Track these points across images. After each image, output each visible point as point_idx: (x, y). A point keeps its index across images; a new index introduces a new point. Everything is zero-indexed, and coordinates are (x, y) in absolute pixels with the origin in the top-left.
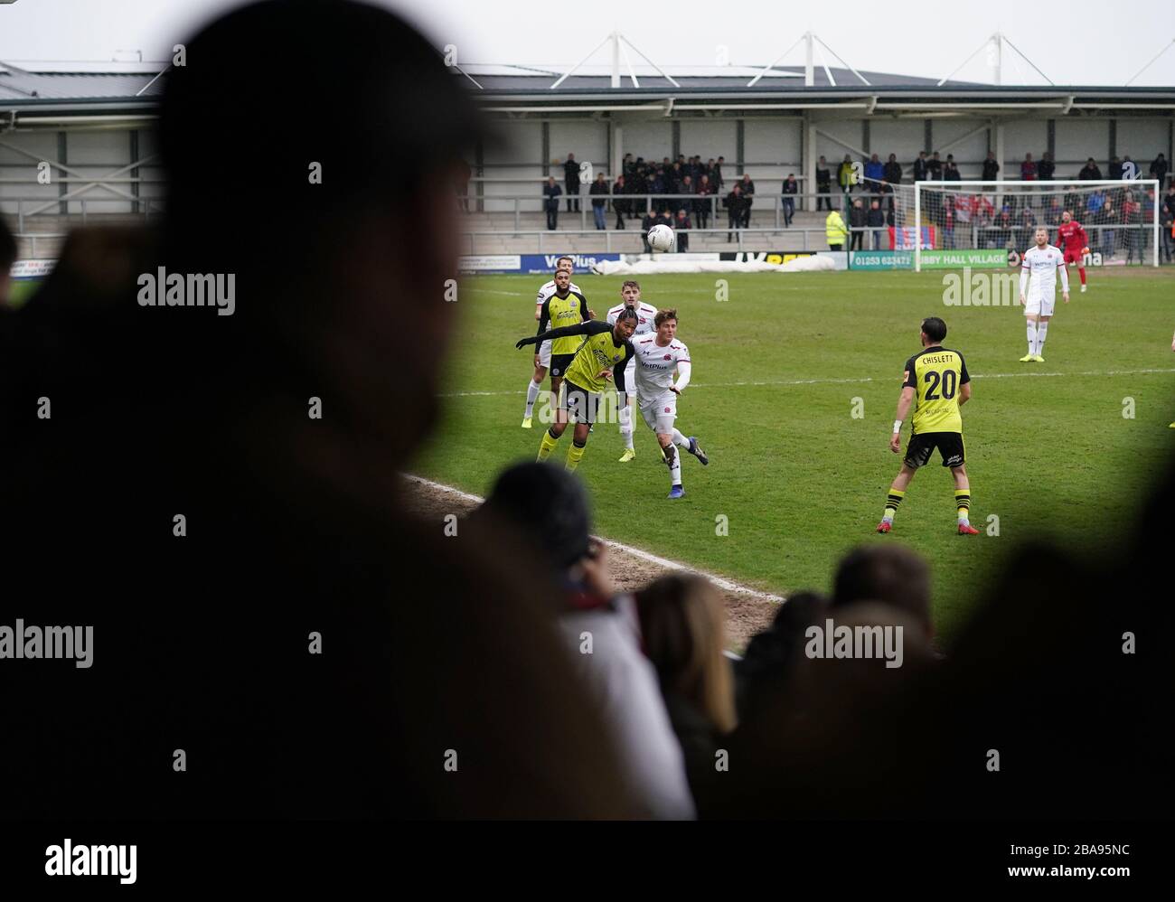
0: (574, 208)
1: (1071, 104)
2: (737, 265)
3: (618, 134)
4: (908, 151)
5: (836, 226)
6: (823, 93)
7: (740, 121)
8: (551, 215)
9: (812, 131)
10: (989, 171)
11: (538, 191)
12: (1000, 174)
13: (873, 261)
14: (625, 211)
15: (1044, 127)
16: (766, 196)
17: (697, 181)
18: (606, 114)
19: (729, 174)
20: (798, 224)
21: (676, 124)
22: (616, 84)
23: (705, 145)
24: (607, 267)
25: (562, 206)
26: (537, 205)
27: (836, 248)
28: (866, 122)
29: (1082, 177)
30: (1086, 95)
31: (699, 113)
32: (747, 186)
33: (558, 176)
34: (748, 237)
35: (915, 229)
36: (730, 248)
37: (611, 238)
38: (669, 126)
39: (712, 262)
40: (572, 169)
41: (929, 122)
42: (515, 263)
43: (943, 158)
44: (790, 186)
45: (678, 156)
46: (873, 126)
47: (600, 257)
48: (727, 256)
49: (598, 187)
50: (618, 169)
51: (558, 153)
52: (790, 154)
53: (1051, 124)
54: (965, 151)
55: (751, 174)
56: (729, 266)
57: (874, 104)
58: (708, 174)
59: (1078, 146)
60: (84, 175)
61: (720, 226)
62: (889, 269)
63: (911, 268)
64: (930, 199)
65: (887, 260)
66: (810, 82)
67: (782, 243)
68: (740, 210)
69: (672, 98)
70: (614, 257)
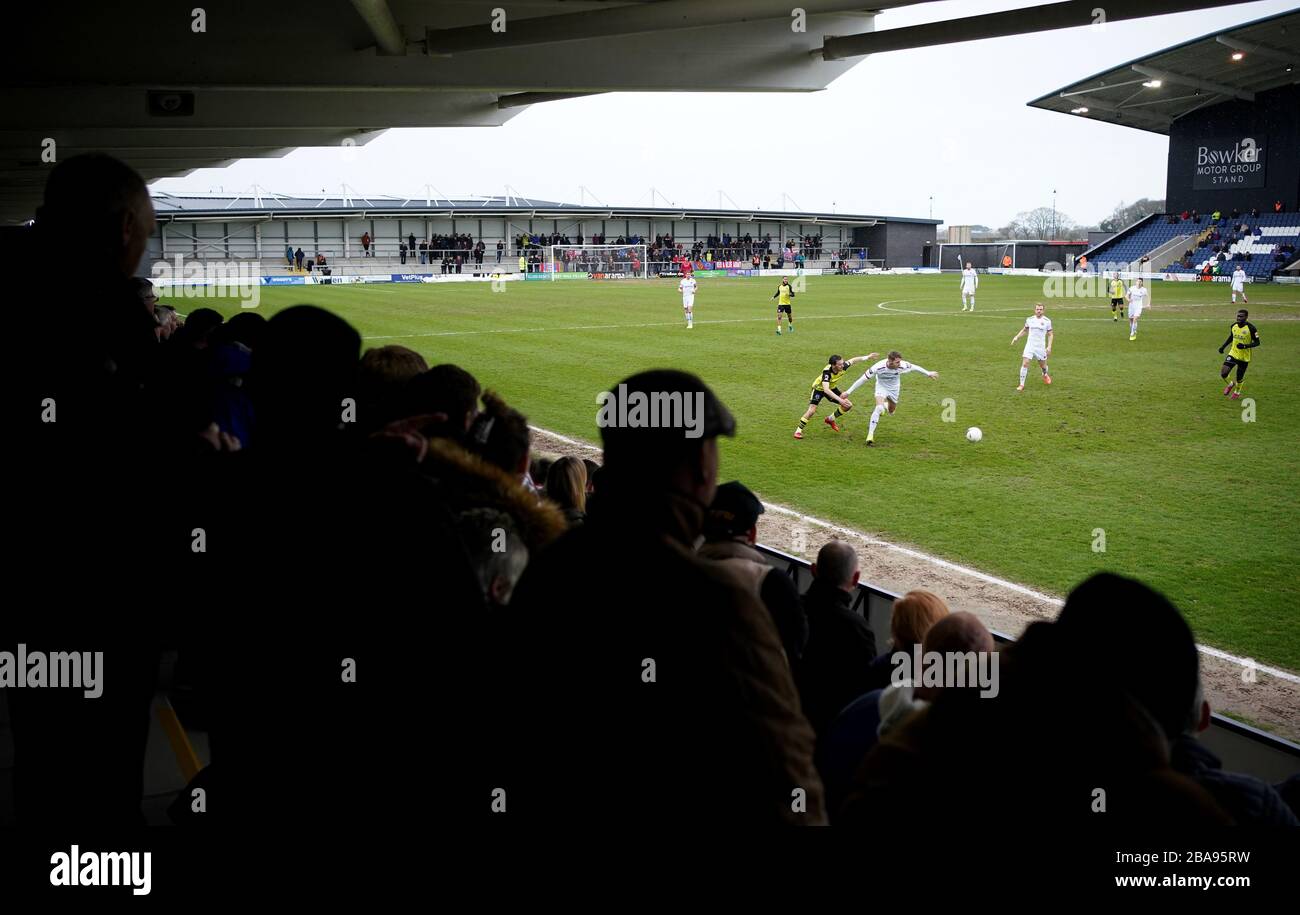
0: (413, 255)
1: (611, 214)
2: (480, 278)
3: (430, 225)
4: (548, 232)
5: (522, 263)
6: (513, 210)
7: (480, 220)
8: (403, 258)
9: (509, 224)
10: (580, 241)
11: (398, 248)
12: (584, 242)
13: (535, 276)
14: (433, 257)
15: (601, 223)
16: (490, 249)
17: (462, 243)
18: (425, 217)
19: (475, 242)
20: (504, 261)
21: (454, 221)
22: (429, 204)
23: (466, 229)
24: (427, 280)
25: (408, 254)
26: (398, 254)
27: (522, 271)
28: (530, 221)
29: (618, 243)
30: (617, 211)
31: (464, 217)
32: (482, 245)
33: (406, 242)
34: (485, 267)
35: (552, 263)
36: (477, 271)
37: (428, 268)
38: (451, 222)
39: (470, 278)
40: (412, 239)
41: (555, 221)
42: (390, 278)
43: (561, 236)
44: (500, 246)
45: (455, 235)
46: (533, 222)
47: (424, 276)
48: (476, 275)
49: (423, 247)
50: (430, 237)
51: (406, 232)
52: (501, 234)
53: (604, 222)
54: (570, 232)
55: (484, 241)
56: (477, 279)
57: (534, 214)
58: (468, 241)
59: (615, 231)
60: (204, 242)
61: (472, 263)
62: (541, 280)
63: (550, 280)
64: (557, 253)
65: (540, 276)
66: (508, 205)
67: (498, 270)
68: (479, 257)
69: (452, 210)
70: (430, 275)
